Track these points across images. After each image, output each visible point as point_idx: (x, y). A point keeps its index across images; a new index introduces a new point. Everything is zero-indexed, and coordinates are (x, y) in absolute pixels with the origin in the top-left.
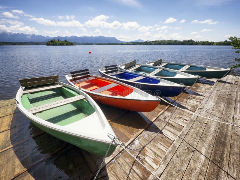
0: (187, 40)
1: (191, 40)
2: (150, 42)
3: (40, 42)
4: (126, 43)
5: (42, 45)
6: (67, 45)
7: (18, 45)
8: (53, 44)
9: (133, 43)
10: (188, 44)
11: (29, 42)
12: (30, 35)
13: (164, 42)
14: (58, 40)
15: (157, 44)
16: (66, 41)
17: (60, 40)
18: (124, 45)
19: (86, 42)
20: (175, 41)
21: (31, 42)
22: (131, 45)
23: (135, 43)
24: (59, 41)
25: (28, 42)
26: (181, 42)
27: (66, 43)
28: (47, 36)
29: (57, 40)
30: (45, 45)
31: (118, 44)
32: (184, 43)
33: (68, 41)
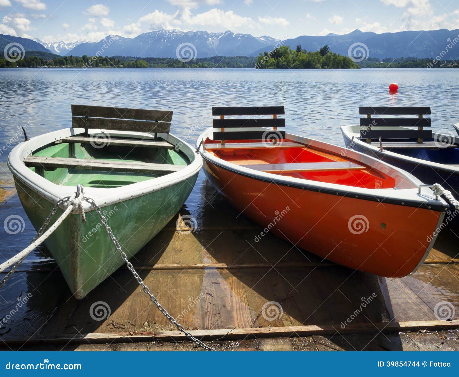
3: (240, 57)
5: (245, 67)
6: (325, 65)
7: (179, 67)
8: (278, 62)
11: (209, 57)
12: (217, 35)
14: (299, 49)
16: (324, 51)
17: (303, 48)
19: (405, 57)
21: (214, 58)
24: (301, 53)
25: (206, 59)
27: (323, 59)
28: (264, 37)
29: (295, 50)
30: (253, 67)
33: (332, 50)
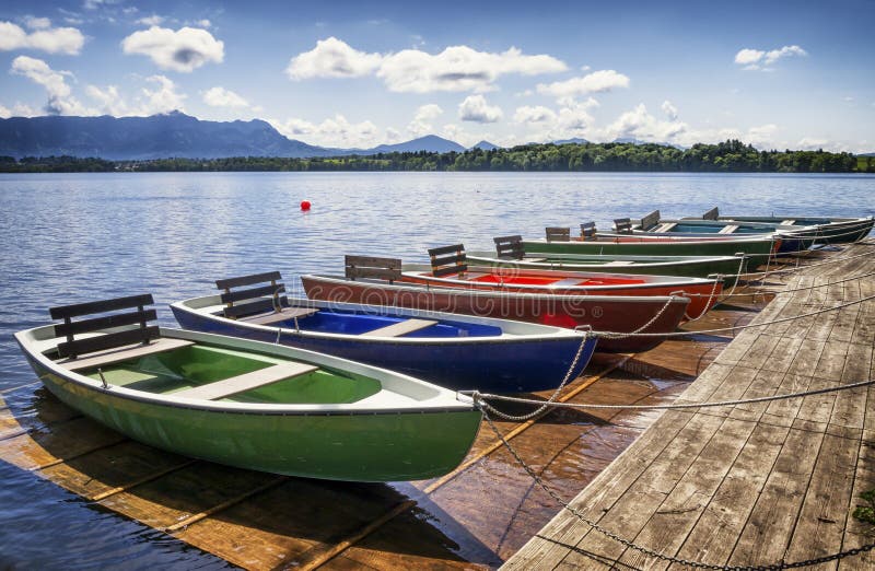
0: (716, 143)
1: (737, 144)
2: (502, 150)
4: (347, 158)
9: (389, 157)
10: (721, 163)
13: (583, 151)
15: (545, 166)
18: (332, 168)
20: (651, 147)
22: (378, 168)
23: (406, 156)
26: (680, 153)
31: (294, 166)
32: (699, 158)
